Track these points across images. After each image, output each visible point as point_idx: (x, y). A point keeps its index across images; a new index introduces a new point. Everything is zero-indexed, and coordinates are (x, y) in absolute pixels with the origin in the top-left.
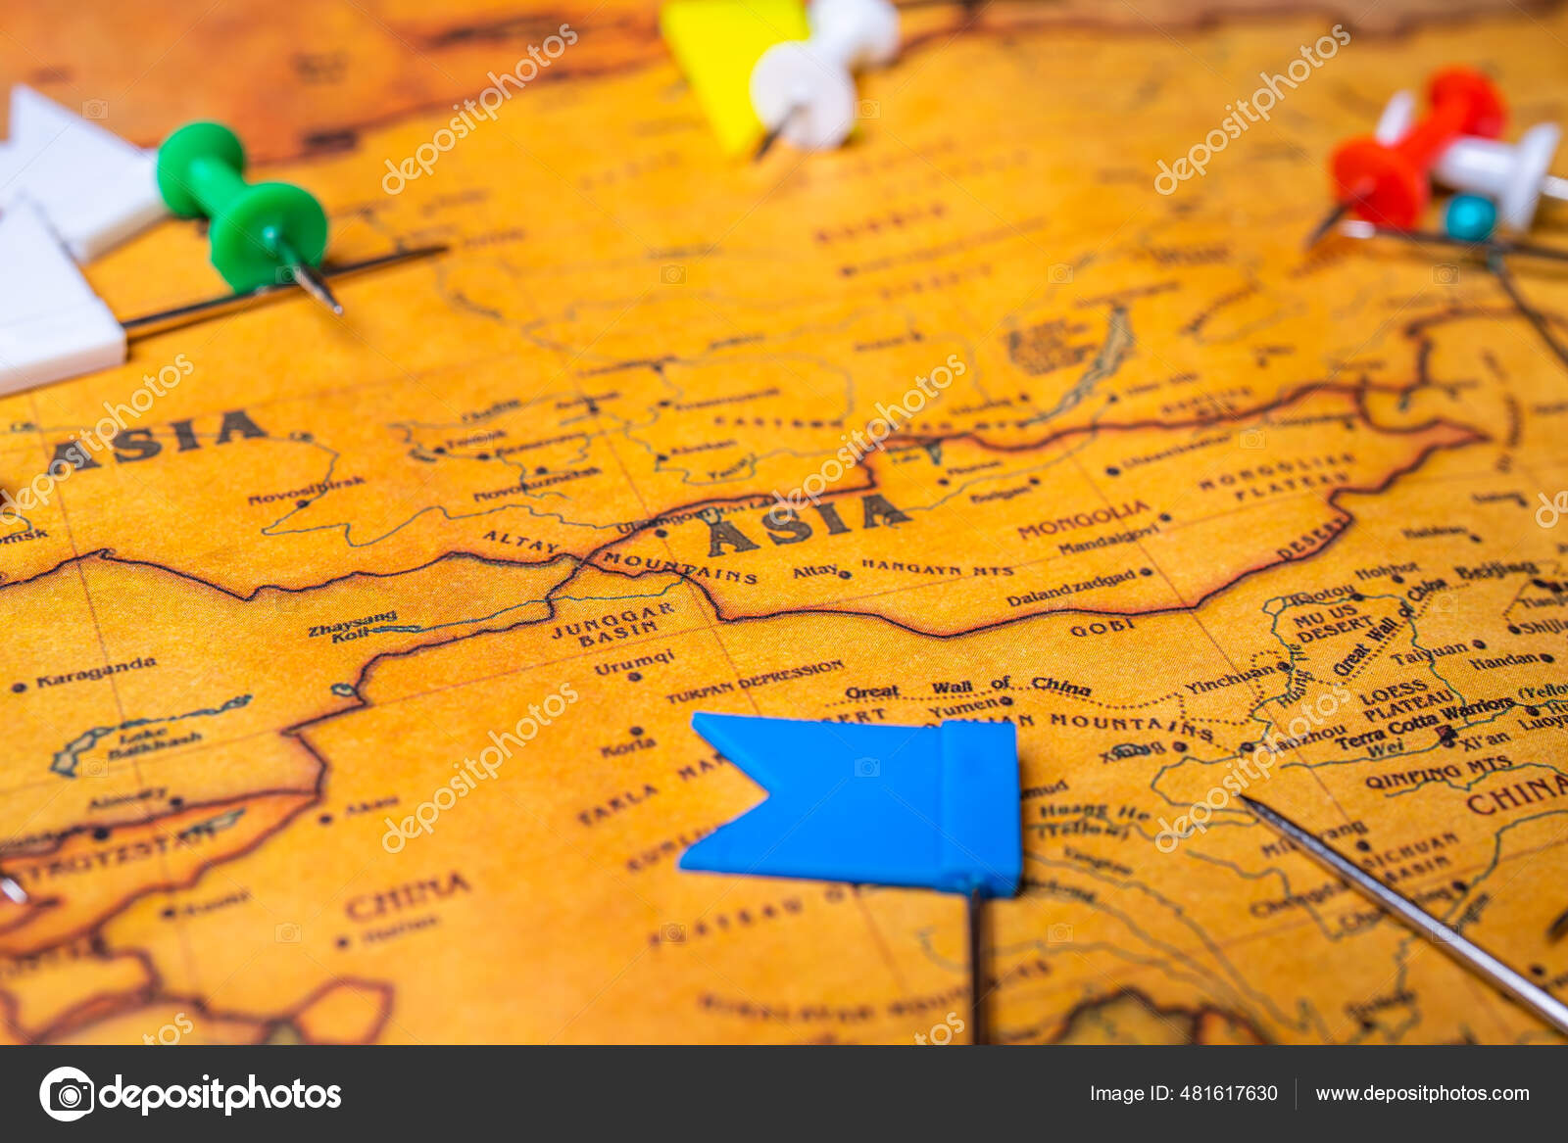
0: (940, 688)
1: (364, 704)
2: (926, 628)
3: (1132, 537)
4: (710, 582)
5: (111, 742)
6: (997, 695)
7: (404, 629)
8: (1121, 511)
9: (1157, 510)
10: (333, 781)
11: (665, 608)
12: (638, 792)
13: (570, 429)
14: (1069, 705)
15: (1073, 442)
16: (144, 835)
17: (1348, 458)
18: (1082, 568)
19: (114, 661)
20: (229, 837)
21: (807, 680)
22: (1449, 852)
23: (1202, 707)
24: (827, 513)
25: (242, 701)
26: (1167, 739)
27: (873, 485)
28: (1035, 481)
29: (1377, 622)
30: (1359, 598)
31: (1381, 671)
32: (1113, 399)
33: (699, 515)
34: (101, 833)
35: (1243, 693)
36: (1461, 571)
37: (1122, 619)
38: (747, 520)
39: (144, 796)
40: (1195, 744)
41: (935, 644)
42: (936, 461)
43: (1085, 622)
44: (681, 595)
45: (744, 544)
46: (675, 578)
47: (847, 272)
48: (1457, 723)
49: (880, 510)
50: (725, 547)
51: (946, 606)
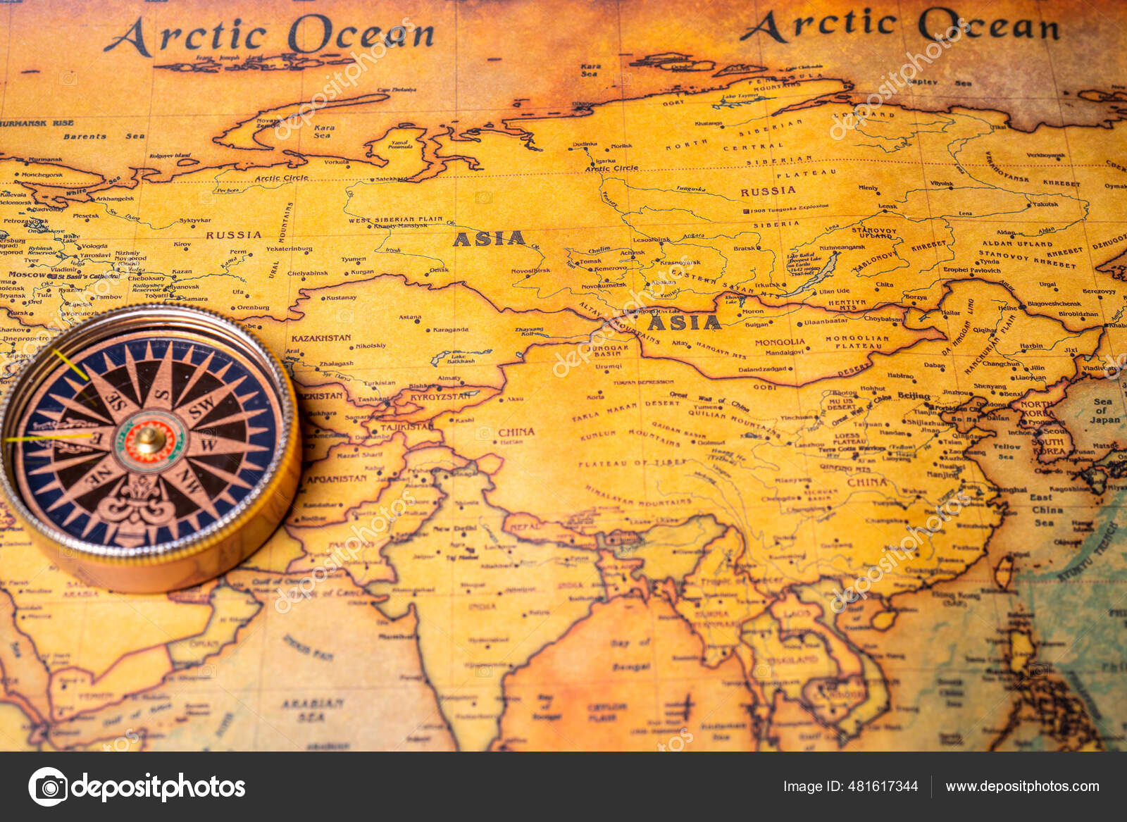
0: (701, 398)
1: (524, 362)
2: (707, 374)
3: (793, 353)
4: (644, 340)
5: (449, 357)
6: (719, 405)
7: (544, 335)
8: (795, 341)
9: (807, 345)
10: (507, 387)
11: (626, 347)
12: (593, 414)
13: (622, 265)
14: (740, 414)
15: (792, 308)
16: (451, 392)
17: (886, 338)
18: (770, 362)
19: (457, 327)
20: (473, 399)
21: (660, 385)
22: (831, 496)
23: (783, 426)
24: (694, 320)
25: (489, 351)
26: (764, 434)
27: (715, 311)
28: (771, 322)
29: (857, 408)
30: (856, 397)
31: (848, 427)
32: (815, 294)
33: (651, 312)
34: (440, 388)
35: (798, 423)
36: (900, 394)
37: (773, 385)
38: (666, 318)
39: (454, 378)
40: (773, 438)
41: (707, 381)
42: (741, 306)
43: (760, 383)
44: (633, 343)
45: (661, 327)
46: (633, 336)
47: (747, 212)
48: (861, 452)
49: (713, 323)
50: (655, 327)
51: (717, 366)
